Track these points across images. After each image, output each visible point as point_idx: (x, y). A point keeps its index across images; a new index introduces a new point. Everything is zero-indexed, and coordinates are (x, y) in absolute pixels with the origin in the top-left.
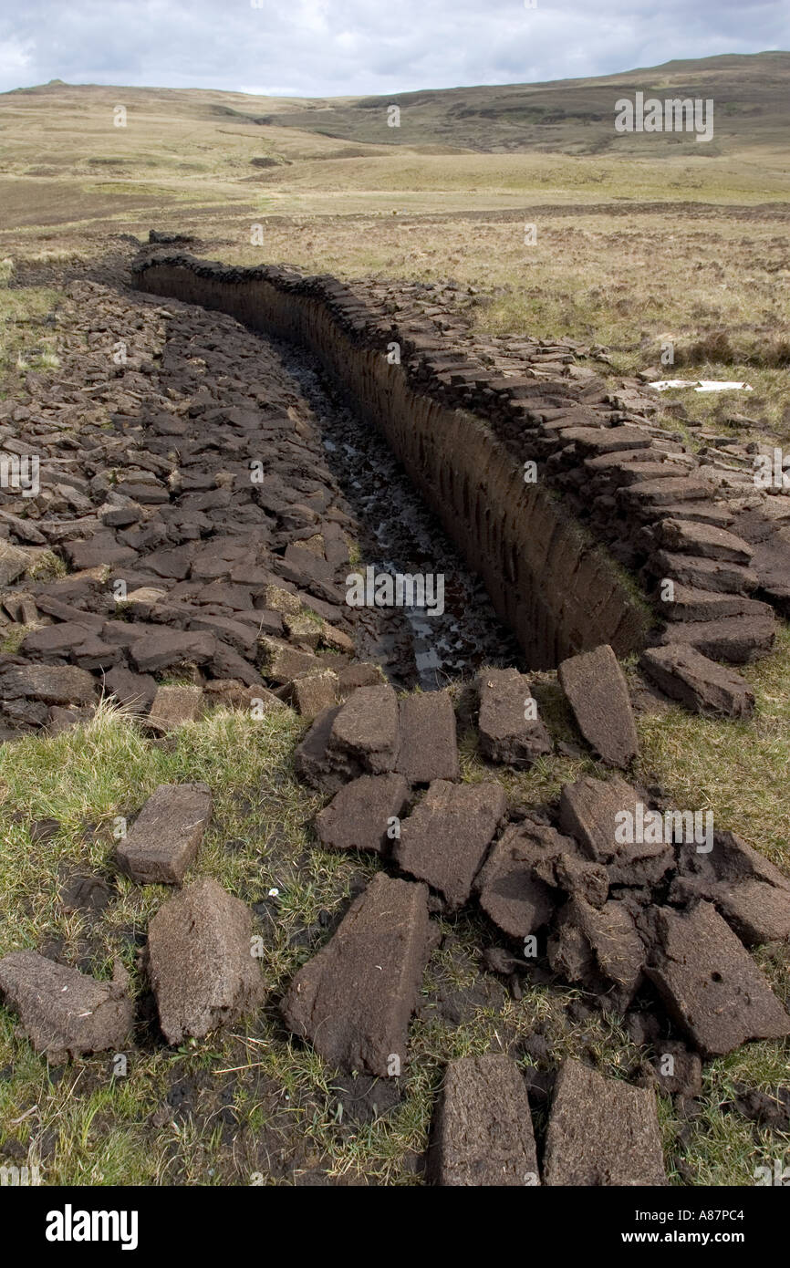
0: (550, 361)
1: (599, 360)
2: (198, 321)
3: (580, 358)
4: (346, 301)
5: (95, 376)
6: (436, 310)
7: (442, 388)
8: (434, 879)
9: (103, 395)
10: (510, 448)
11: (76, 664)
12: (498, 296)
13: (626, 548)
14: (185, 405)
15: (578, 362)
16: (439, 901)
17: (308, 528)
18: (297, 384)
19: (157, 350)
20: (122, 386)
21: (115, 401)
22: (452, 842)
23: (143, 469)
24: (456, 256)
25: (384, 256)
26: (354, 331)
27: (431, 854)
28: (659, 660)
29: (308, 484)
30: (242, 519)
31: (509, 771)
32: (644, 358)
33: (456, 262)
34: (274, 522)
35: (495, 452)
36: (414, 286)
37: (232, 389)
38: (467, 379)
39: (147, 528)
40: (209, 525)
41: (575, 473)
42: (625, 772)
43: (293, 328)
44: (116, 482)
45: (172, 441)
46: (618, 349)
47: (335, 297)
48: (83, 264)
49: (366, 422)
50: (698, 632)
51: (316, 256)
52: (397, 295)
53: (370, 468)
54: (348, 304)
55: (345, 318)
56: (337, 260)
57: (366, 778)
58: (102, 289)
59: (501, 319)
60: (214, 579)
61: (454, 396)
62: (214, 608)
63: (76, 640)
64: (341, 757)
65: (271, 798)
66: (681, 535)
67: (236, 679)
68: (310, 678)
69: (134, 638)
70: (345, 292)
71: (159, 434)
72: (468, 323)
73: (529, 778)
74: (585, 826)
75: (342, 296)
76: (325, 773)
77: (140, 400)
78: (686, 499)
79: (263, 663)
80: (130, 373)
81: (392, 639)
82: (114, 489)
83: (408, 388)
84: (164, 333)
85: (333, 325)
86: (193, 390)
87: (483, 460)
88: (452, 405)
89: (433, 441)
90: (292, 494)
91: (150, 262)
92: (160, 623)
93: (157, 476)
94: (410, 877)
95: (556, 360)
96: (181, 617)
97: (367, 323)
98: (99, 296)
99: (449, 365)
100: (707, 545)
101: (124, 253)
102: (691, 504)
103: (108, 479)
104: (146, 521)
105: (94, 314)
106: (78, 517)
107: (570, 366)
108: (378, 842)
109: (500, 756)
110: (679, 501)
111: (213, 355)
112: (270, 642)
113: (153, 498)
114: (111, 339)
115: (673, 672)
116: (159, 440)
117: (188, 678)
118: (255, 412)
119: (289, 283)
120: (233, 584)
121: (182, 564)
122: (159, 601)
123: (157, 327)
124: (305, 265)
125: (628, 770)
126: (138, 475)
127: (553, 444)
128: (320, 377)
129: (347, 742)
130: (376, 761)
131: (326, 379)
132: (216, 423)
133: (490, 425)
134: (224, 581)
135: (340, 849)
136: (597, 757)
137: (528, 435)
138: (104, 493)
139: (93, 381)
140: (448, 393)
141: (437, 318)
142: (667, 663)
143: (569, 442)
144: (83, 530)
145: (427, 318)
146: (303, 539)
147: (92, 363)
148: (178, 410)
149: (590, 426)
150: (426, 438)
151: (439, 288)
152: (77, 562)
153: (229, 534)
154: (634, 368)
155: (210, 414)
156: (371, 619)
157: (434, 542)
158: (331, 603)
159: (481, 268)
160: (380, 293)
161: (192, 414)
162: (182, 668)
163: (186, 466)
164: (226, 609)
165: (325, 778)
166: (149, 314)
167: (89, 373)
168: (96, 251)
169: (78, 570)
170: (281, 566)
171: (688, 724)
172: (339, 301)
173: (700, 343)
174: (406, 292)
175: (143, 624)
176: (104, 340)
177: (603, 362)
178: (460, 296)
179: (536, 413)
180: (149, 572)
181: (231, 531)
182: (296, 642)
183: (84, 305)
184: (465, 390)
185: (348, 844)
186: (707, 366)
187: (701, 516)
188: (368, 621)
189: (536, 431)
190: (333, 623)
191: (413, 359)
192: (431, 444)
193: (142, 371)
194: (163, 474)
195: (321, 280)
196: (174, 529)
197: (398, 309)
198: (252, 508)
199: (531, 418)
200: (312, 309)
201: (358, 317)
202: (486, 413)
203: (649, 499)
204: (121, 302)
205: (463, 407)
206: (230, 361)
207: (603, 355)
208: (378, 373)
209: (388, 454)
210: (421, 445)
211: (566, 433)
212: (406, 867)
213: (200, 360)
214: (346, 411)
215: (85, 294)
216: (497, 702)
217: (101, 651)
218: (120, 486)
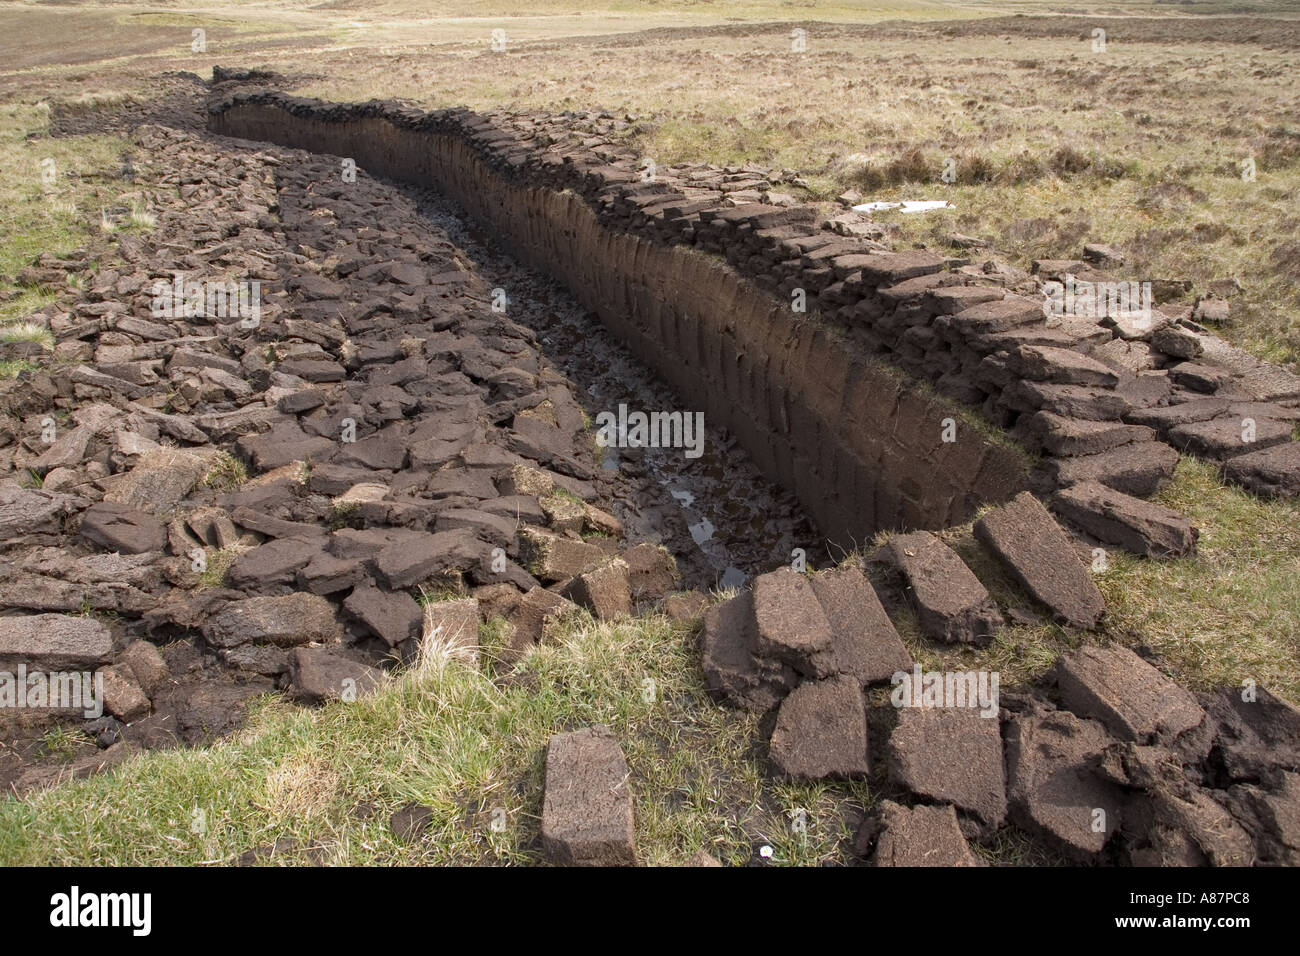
0: (744, 189)
1: (795, 185)
2: (311, 166)
3: (775, 183)
4: (492, 135)
5: (207, 235)
6: (595, 141)
7: (652, 223)
8: (960, 797)
9: (224, 257)
10: (761, 284)
11: (307, 589)
12: (660, 122)
13: (962, 382)
14: (331, 263)
15: (773, 189)
16: (974, 823)
17: (534, 394)
18: (444, 233)
19: (272, 202)
20: (242, 245)
21: (241, 264)
22: (960, 748)
23: (306, 341)
24: (589, 83)
25: (505, 86)
26: (511, 167)
27: (942, 768)
28: (1083, 502)
29: (512, 344)
30: (448, 390)
31: (968, 652)
32: (840, 180)
33: (591, 90)
34: (486, 391)
35: (741, 290)
36: (563, 115)
37: (382, 242)
38: (684, 212)
39: (336, 411)
40: (412, 401)
41: (864, 304)
42: (1094, 632)
43: (421, 170)
44: (276, 359)
45: (327, 306)
46: (808, 173)
47: (476, 132)
48: (140, 107)
49: (536, 269)
50: (1095, 466)
51: (428, 88)
52: (548, 126)
53: (557, 321)
54: (494, 138)
55: (495, 154)
56: (453, 92)
57: (807, 686)
58: (180, 134)
59: (670, 147)
60: (441, 464)
61: (670, 232)
62: (459, 500)
63: (300, 559)
64: (775, 665)
65: (687, 729)
66: (1046, 363)
67: (507, 582)
68: (600, 570)
69: (378, 548)
70: (486, 126)
71: (310, 299)
72: (635, 153)
73: (993, 656)
74: (1110, 704)
75: (485, 130)
76: (753, 686)
77: (269, 260)
78: (1022, 323)
79: (532, 558)
80: (247, 229)
81: (656, 511)
82: (277, 367)
83: (600, 227)
84: (273, 182)
85: (477, 163)
86: (331, 246)
87: (726, 301)
88: (667, 241)
89: (644, 283)
90: (497, 356)
91: (231, 102)
92: (399, 525)
93: (324, 349)
94: (928, 800)
95: (751, 187)
96: (420, 515)
97: (528, 157)
98: (178, 142)
99: (652, 198)
100: (1075, 370)
101: (188, 94)
102: (1028, 329)
103: (263, 356)
104: (332, 403)
105: (179, 164)
106: (240, 406)
107: (768, 193)
108: (864, 764)
109: (955, 636)
110: (1016, 326)
111: (340, 203)
112: (536, 533)
113: (326, 375)
114: (211, 192)
115: (1105, 514)
116: (312, 305)
117: (452, 589)
118: (419, 265)
119: (411, 119)
120: (470, 469)
121: (395, 450)
122: (385, 498)
123: (264, 176)
124: (421, 99)
125: (1099, 629)
126: (302, 349)
127: (824, 275)
128: (465, 224)
129: (785, 646)
130: (821, 663)
131: (473, 225)
132: (374, 281)
133: (725, 260)
134: (453, 467)
135: (815, 779)
136: (1062, 621)
137: (787, 267)
138: (265, 375)
139: (205, 242)
140: (660, 228)
141: (599, 149)
142: (1092, 504)
143: (848, 271)
144: (254, 420)
145: (587, 150)
146: (531, 408)
147: (197, 220)
148: (323, 270)
149: (860, 252)
150: (635, 281)
151: (592, 117)
152: (262, 461)
153: (438, 409)
154: (833, 192)
155: (365, 271)
156: (625, 492)
157: (660, 397)
158: (579, 478)
159: (621, 95)
160: (526, 125)
161: (342, 274)
162: (444, 578)
163: (356, 334)
164: (470, 500)
165: (753, 693)
166: (250, 160)
167: (196, 232)
168: (153, 91)
169: (265, 470)
170: (517, 441)
171: (1138, 570)
172: (482, 136)
173: (897, 162)
174: (556, 123)
175: (380, 529)
176: (203, 193)
177: (800, 187)
178: (620, 124)
179: (792, 243)
180: (354, 464)
181: (440, 406)
182: (561, 530)
183: (161, 154)
184: (685, 223)
185: (823, 771)
186: (905, 186)
187: (1047, 341)
188: (622, 494)
189: (797, 262)
190: (591, 501)
191: (603, 193)
192: (643, 288)
193: (260, 226)
194: (332, 346)
195: (453, 113)
196: (373, 410)
197: (552, 142)
198: (457, 376)
199: (785, 249)
200: (444, 147)
201: (511, 152)
202: (717, 247)
203: (986, 326)
204: (207, 149)
205: (683, 243)
206: (360, 211)
207: (797, 179)
208: (551, 213)
209: (574, 303)
210: (627, 290)
211: (841, 262)
212: (921, 789)
213: (327, 211)
214: (506, 260)
215: (160, 141)
216: (929, 573)
217: (339, 569)
218: (284, 364)
